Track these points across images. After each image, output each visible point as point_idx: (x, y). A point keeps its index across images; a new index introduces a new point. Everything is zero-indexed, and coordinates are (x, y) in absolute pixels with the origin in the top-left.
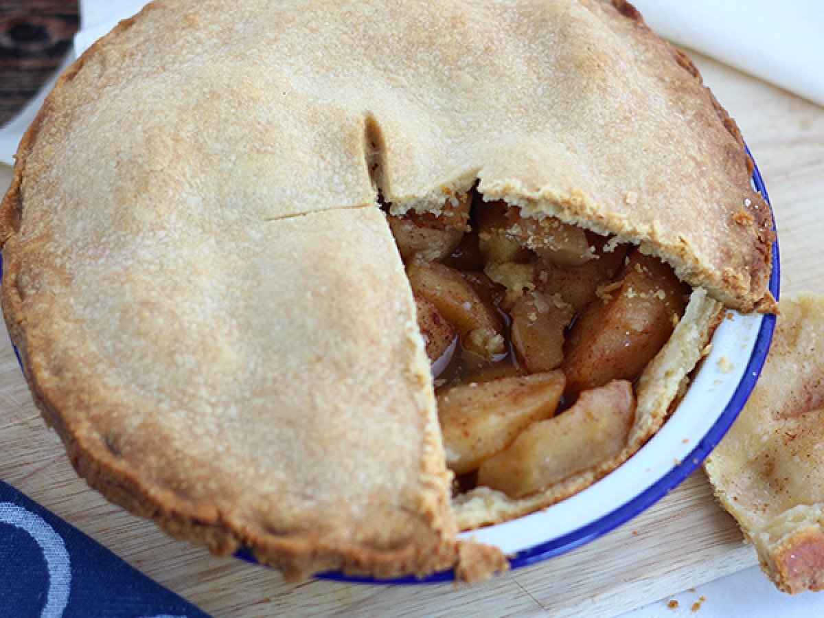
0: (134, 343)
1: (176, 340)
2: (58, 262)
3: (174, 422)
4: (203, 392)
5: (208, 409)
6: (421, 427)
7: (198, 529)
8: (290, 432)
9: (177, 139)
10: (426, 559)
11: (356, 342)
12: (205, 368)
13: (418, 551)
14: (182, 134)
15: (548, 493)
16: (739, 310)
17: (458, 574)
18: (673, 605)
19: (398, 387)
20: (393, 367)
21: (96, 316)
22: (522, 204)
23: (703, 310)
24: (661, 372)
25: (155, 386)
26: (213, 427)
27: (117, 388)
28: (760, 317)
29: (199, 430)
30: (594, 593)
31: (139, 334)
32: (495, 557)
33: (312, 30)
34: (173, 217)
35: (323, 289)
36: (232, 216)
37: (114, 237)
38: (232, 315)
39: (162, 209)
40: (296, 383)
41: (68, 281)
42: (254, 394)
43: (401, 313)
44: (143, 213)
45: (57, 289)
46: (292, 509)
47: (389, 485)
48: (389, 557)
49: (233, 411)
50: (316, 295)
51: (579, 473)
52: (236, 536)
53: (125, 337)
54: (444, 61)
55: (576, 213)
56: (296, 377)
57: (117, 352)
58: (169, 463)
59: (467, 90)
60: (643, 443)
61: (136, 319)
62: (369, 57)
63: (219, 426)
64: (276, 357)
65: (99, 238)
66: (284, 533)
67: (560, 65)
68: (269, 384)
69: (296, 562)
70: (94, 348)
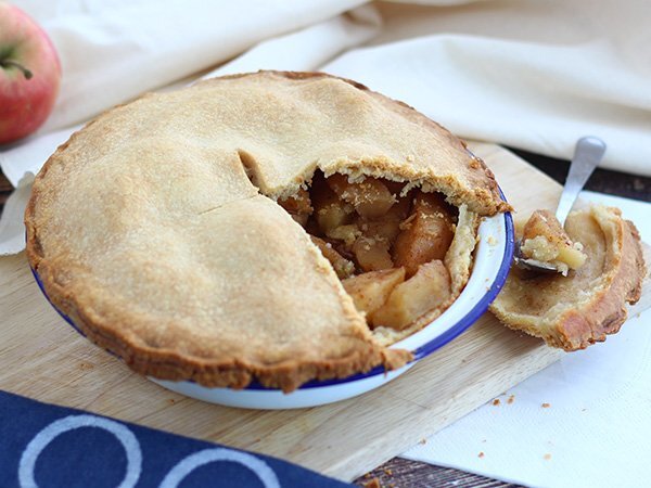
0: (147, 286)
1: (172, 279)
2: (79, 263)
3: (186, 323)
4: (199, 304)
5: (204, 313)
6: (337, 294)
7: (223, 374)
8: (261, 310)
9: (133, 177)
10: (367, 359)
11: (282, 255)
12: (195, 290)
13: (361, 354)
14: (135, 174)
15: (418, 323)
16: (488, 215)
17: (387, 367)
18: (496, 402)
19: (314, 276)
20: (307, 267)
21: (117, 281)
22: (350, 172)
23: (468, 218)
24: (457, 253)
25: (167, 307)
26: (211, 322)
27: (144, 313)
28: (503, 215)
29: (204, 325)
30: (453, 394)
31: (148, 281)
32: (405, 354)
33: (187, 116)
34: (144, 220)
35: (253, 231)
36: (178, 215)
37: (111, 238)
38: (200, 262)
39: (137, 216)
40: (254, 285)
41: (90, 270)
42: (229, 299)
43: (301, 239)
44: (126, 219)
45: (84, 275)
46: (277, 350)
47: (330, 325)
48: (345, 360)
49: (220, 310)
50: (250, 235)
51: (432, 310)
52: (248, 371)
53: (140, 285)
54: (270, 118)
55: (383, 169)
56: (252, 282)
57: (137, 295)
58: (193, 343)
59: (290, 131)
60: (461, 291)
61: (144, 274)
62: (226, 123)
63: (214, 320)
64: (236, 276)
65: (101, 241)
66: (277, 362)
67: (339, 106)
68: (237, 291)
69: (290, 376)
70: (121, 297)
